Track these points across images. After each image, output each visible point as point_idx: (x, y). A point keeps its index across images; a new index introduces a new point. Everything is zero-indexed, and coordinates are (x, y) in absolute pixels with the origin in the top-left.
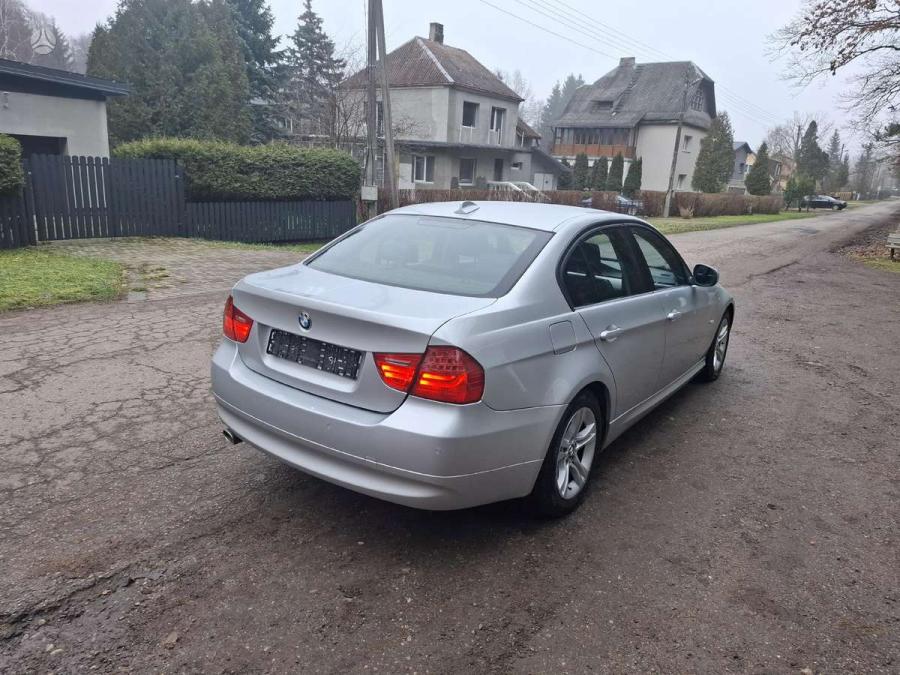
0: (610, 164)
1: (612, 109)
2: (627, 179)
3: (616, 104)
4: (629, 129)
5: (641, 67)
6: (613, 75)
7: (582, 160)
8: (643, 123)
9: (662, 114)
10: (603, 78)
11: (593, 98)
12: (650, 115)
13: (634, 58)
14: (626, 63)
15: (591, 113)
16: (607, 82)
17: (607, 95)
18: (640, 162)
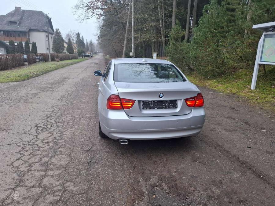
0: (24, 44)
1: (17, 25)
2: (32, 49)
3: (18, 23)
4: (26, 32)
5: (24, 11)
6: (13, 12)
7: (12, 43)
8: (30, 30)
9: (37, 28)
10: (10, 13)
11: (7, 20)
12: (32, 28)
13: (20, 8)
14: (18, 9)
15: (8, 25)
16: (11, 14)
17: (13, 19)
18: (35, 44)
